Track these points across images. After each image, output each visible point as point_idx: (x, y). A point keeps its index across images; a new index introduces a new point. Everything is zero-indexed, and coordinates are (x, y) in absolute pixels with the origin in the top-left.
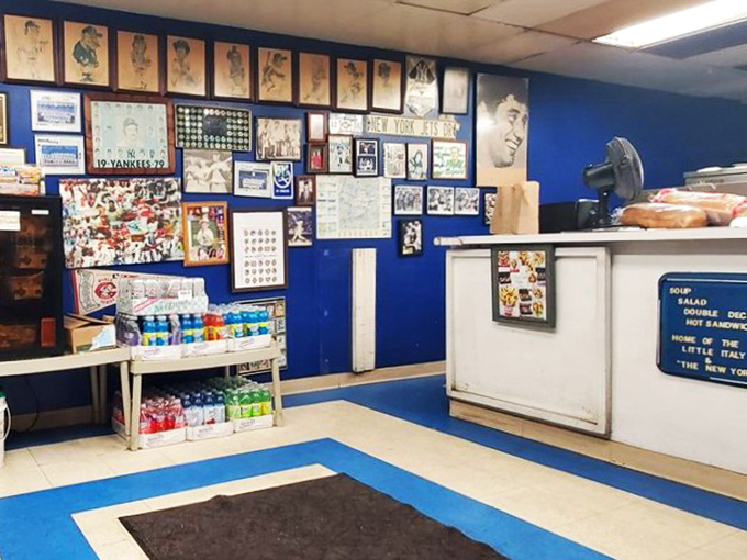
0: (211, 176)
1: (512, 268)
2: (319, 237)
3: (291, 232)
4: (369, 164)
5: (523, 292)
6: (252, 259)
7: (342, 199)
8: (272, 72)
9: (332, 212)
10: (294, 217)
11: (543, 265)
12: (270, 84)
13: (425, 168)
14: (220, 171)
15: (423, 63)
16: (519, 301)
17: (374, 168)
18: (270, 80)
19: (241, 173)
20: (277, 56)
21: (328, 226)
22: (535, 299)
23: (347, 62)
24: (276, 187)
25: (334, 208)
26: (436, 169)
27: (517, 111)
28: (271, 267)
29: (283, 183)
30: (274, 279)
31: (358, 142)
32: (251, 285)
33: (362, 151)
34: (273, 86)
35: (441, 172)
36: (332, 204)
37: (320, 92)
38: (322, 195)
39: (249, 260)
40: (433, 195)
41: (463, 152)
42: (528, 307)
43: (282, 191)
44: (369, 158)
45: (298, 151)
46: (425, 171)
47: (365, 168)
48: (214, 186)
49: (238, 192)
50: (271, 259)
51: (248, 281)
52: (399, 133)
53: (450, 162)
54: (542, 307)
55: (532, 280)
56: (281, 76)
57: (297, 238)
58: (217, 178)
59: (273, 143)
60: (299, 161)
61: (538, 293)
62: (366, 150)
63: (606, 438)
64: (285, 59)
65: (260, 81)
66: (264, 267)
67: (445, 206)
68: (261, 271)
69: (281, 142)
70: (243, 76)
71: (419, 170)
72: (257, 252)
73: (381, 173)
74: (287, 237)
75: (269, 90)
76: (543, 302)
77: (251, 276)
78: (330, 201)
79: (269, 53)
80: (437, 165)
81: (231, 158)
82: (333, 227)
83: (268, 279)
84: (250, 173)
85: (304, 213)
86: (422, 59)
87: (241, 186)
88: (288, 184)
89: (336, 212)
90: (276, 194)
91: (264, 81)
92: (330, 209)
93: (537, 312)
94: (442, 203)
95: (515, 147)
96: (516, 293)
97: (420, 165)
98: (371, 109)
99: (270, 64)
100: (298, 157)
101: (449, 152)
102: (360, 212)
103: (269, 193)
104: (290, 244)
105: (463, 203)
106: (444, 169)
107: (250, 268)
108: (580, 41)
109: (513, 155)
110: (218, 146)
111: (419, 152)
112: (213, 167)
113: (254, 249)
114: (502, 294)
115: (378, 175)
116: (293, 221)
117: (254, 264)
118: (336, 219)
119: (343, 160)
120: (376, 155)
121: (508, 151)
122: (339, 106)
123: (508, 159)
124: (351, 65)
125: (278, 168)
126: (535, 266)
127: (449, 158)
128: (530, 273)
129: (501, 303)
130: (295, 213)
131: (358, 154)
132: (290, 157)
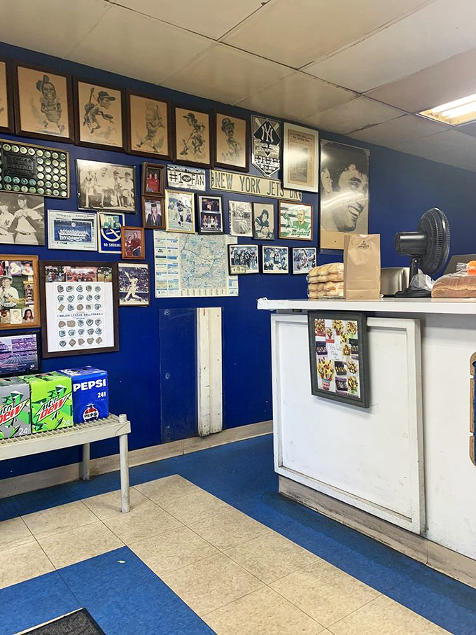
0: (15, 223)
1: (328, 337)
2: (158, 295)
3: (123, 290)
4: (213, 222)
5: (339, 364)
6: (70, 318)
7: (184, 256)
8: (97, 112)
9: (172, 270)
10: (127, 274)
11: (356, 337)
12: (94, 125)
13: (271, 228)
14: (28, 218)
15: (268, 124)
16: (335, 375)
17: (219, 226)
18: (94, 120)
19: (56, 223)
20: (102, 94)
21: (168, 284)
22: (349, 375)
23: (187, 112)
24: (103, 241)
25: (176, 265)
26: (282, 230)
27: (359, 181)
28: (94, 327)
29: (113, 236)
30: (99, 340)
31: (200, 198)
32: (68, 348)
33: (205, 207)
34: (98, 127)
35: (287, 232)
36: (172, 262)
37: (156, 140)
38: (160, 251)
39: (65, 320)
40: (268, 253)
41: (309, 214)
42: (344, 382)
43: (112, 245)
44: (213, 216)
45: (131, 201)
46: (272, 231)
47: (209, 226)
48: (19, 236)
49: (53, 245)
50: (94, 318)
51: (63, 343)
52: (245, 191)
53: (296, 223)
54: (356, 383)
55: (346, 352)
56: (108, 117)
57: (131, 296)
58: (24, 226)
59: (99, 191)
60: (132, 213)
61: (352, 368)
62: (209, 207)
63: (423, 536)
64: (113, 99)
65: (82, 120)
66: (86, 327)
67: (280, 265)
68: (81, 332)
69: (109, 191)
70: (60, 112)
71: (265, 229)
72: (75, 311)
73: (227, 231)
74: (117, 295)
75: (92, 132)
76: (357, 377)
77: (67, 338)
78: (171, 258)
79: (92, 90)
80: (284, 226)
81: (43, 205)
82: (174, 285)
83: (90, 341)
84: (70, 223)
85: (139, 270)
86: (267, 120)
87: (57, 238)
88: (119, 238)
89: (178, 269)
90: (103, 248)
91: (87, 120)
92: (170, 266)
93: (352, 389)
94: (276, 262)
95: (357, 213)
96: (332, 366)
97: (266, 224)
98: (214, 165)
99: (94, 101)
100: (132, 209)
101: (295, 213)
102: (203, 270)
103: (94, 245)
104: (122, 303)
105: (301, 262)
106: (290, 229)
107: (66, 329)
108: (406, 113)
109: (355, 220)
110: (25, 189)
111: (265, 212)
112: (18, 213)
113: (71, 308)
114: (320, 365)
115: (224, 233)
116: (126, 278)
117: (71, 324)
118: (178, 277)
119: (185, 218)
120: (221, 212)
121: (350, 217)
122: (179, 157)
123: (350, 224)
124: (192, 116)
125: (106, 220)
126: (349, 337)
127: (296, 219)
128: (344, 344)
129: (319, 375)
130: (128, 270)
131: (201, 210)
132: (121, 208)
